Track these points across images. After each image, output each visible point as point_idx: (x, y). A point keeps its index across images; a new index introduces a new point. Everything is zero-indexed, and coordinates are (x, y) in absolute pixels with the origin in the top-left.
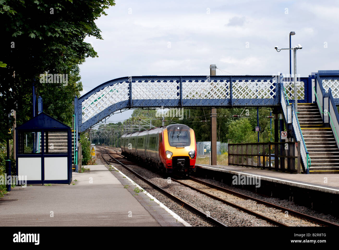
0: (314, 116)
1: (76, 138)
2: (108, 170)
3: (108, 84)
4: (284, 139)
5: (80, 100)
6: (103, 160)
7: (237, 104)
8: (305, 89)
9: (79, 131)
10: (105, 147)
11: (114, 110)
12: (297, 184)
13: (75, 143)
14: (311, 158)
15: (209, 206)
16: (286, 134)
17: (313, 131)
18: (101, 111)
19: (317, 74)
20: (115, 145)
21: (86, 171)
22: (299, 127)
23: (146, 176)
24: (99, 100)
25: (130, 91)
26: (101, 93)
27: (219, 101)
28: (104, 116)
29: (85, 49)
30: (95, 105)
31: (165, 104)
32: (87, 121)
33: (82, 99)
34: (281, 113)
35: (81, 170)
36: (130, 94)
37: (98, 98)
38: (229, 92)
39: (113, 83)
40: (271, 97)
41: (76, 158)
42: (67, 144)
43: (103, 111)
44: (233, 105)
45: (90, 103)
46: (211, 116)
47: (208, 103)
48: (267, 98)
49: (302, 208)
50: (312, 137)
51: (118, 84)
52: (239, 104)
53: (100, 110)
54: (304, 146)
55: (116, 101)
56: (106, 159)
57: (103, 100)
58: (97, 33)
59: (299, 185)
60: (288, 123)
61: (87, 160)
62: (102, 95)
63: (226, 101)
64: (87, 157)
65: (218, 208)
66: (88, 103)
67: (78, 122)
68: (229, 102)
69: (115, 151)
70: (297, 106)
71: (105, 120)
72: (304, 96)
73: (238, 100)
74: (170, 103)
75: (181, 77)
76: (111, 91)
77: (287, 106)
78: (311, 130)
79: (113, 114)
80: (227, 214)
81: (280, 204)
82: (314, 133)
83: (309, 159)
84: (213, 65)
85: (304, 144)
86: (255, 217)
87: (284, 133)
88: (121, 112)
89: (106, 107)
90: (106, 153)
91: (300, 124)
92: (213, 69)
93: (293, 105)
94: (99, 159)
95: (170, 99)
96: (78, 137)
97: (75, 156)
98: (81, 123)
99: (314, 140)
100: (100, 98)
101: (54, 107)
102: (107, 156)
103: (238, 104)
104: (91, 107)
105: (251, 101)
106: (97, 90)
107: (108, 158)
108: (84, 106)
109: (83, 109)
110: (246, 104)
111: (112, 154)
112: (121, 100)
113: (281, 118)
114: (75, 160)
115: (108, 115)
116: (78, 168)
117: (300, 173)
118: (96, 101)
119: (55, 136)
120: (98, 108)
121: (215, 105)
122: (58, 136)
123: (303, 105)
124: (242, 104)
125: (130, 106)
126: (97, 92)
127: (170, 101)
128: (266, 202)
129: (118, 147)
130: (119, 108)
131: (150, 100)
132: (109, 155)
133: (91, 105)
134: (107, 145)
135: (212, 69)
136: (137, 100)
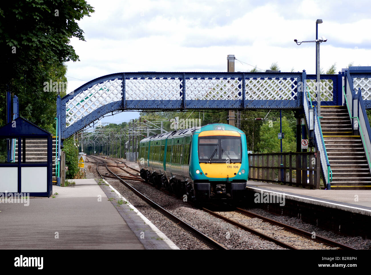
0: (342, 121)
1: (58, 146)
2: (97, 183)
3: (97, 82)
4: (305, 148)
5: (63, 100)
6: (97, 175)
7: (250, 106)
8: (333, 89)
9: (62, 137)
10: (103, 157)
11: (104, 113)
12: (303, 199)
13: (58, 151)
14: (333, 171)
15: (205, 223)
16: (307, 143)
17: (338, 139)
18: (89, 113)
19: (347, 71)
20: (116, 155)
21: (71, 185)
22: (320, 134)
23: (146, 194)
24: (86, 101)
25: (123, 90)
26: (89, 91)
27: (230, 103)
28: (93, 120)
29: (66, 52)
30: (82, 106)
31: (165, 106)
32: (72, 125)
33: (66, 100)
34: (303, 117)
35: (63, 184)
36: (123, 93)
37: (86, 97)
38: (242, 92)
39: (103, 80)
40: (292, 98)
41: (57, 169)
42: (47, 153)
43: (90, 114)
44: (245, 108)
45: (75, 104)
46: (228, 119)
47: (216, 105)
48: (286, 99)
49: (307, 225)
50: (337, 146)
51: (109, 81)
52: (254, 106)
53: (87, 112)
54: (326, 157)
55: (107, 102)
56: (101, 173)
57: (91, 100)
58: (80, 34)
59: (305, 200)
60: (310, 129)
61: (73, 173)
62: (90, 94)
63: (238, 102)
64: (73, 170)
65: (214, 224)
66: (74, 104)
67: (61, 127)
68: (242, 104)
69: (116, 163)
70: (320, 109)
71: (94, 125)
72: (332, 97)
73: (251, 102)
74: (171, 105)
75: (184, 74)
76: (101, 89)
77: (309, 109)
78: (337, 138)
79: (103, 117)
80: (219, 229)
81: (287, 222)
82: (339, 142)
83: (330, 172)
84: (231, 55)
85: (325, 154)
86: (250, 233)
87: (305, 142)
88: (113, 115)
89: (95, 108)
90: (103, 166)
91: (323, 131)
92: (231, 60)
93: (315, 109)
94: (92, 173)
95: (171, 99)
96: (61, 145)
97: (56, 167)
98: (64, 127)
99: (339, 150)
100: (87, 98)
101: (32, 108)
102: (103, 169)
103: (252, 107)
104: (77, 109)
105: (267, 103)
106: (84, 88)
107: (104, 172)
108: (69, 108)
109: (67, 111)
110: (262, 106)
111: (110, 167)
112: (112, 100)
113: (303, 123)
114: (57, 172)
115: (96, 118)
116: (61, 181)
117: (320, 189)
118: (82, 101)
119: (34, 143)
120: (85, 110)
121: (225, 108)
122: (37, 143)
123: (330, 108)
124: (257, 107)
125: (124, 108)
126: (84, 91)
127: (171, 102)
128: (274, 221)
129: (121, 157)
130: (109, 110)
131: (147, 101)
132: (107, 168)
133: (76, 107)
134: (106, 154)
135: (229, 60)
136: (132, 101)
